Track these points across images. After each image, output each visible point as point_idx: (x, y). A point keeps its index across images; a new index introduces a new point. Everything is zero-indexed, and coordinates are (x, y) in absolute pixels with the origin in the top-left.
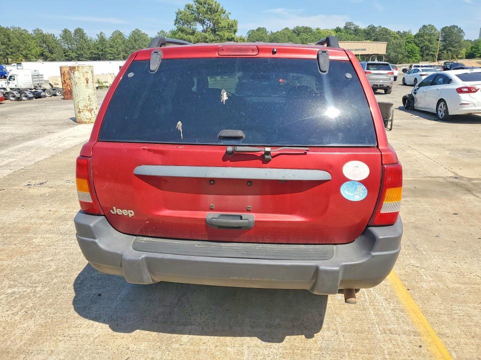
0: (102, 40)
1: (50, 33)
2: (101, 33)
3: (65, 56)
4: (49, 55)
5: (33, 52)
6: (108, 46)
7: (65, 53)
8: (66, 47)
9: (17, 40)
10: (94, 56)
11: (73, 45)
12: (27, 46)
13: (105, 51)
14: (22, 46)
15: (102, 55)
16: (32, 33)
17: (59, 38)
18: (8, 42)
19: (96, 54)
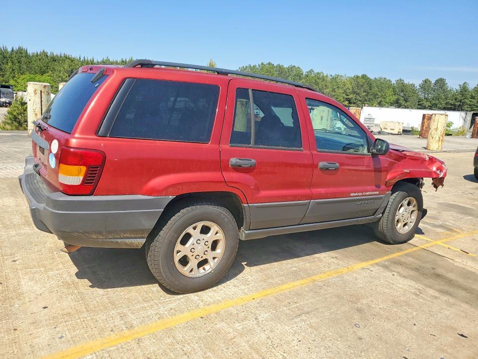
0: (464, 89)
1: (411, 83)
2: (465, 83)
3: (419, 105)
4: (403, 103)
5: (387, 100)
6: (468, 96)
7: (419, 102)
8: (422, 96)
9: (376, 89)
10: (449, 106)
11: (430, 95)
12: (384, 94)
13: (464, 102)
14: (379, 94)
15: (460, 105)
16: (395, 82)
17: (418, 87)
18: (369, 90)
19: (452, 105)
